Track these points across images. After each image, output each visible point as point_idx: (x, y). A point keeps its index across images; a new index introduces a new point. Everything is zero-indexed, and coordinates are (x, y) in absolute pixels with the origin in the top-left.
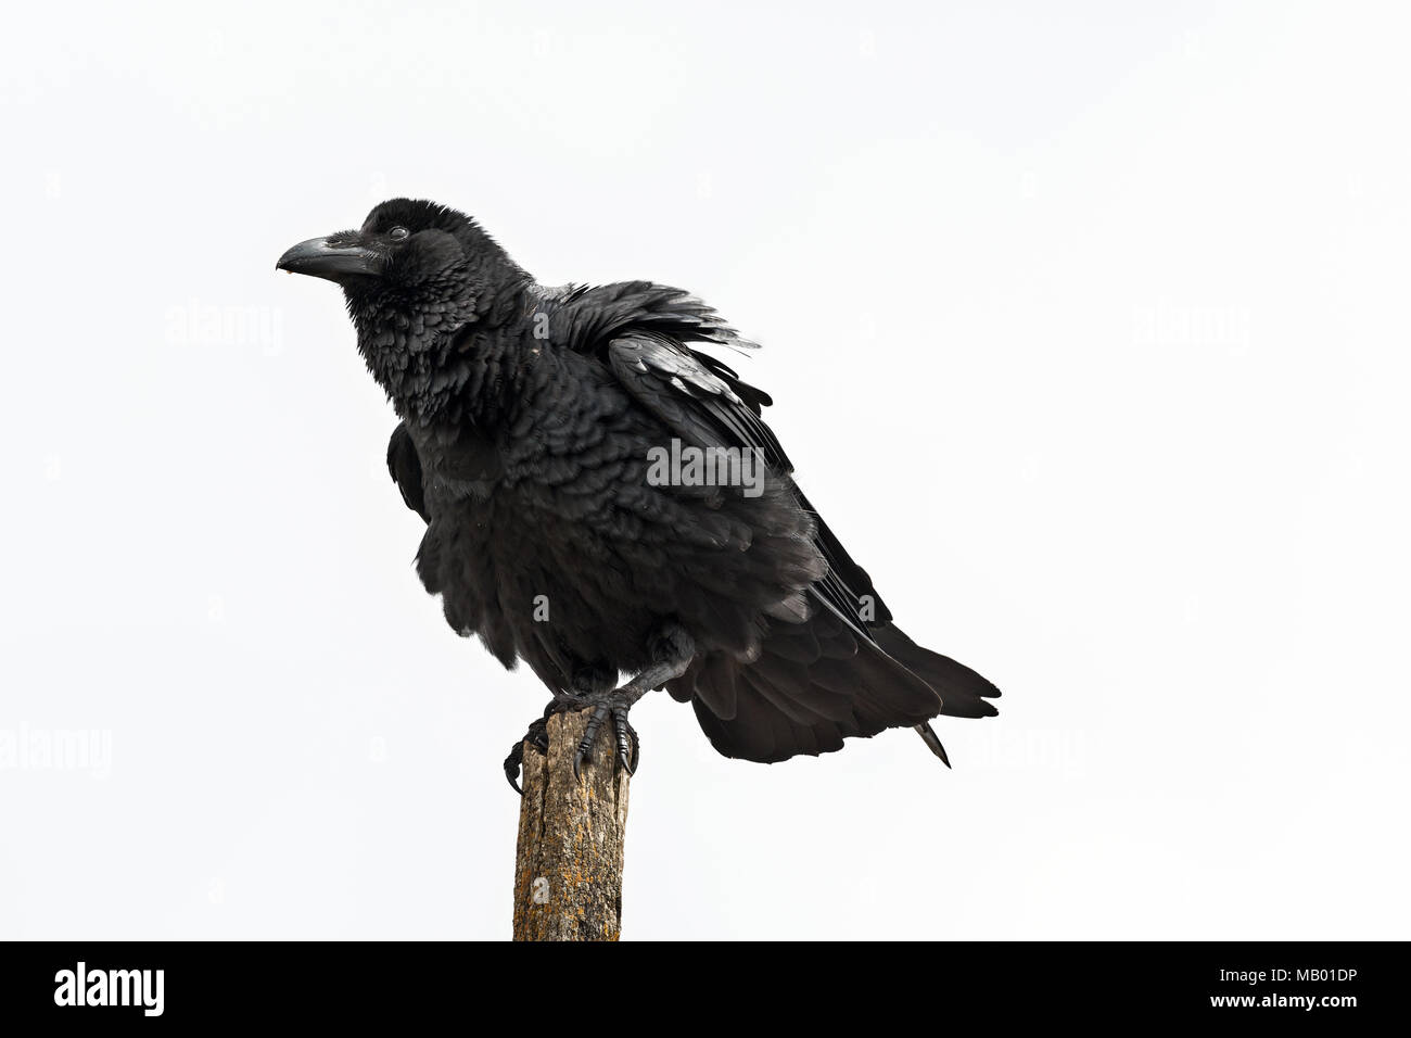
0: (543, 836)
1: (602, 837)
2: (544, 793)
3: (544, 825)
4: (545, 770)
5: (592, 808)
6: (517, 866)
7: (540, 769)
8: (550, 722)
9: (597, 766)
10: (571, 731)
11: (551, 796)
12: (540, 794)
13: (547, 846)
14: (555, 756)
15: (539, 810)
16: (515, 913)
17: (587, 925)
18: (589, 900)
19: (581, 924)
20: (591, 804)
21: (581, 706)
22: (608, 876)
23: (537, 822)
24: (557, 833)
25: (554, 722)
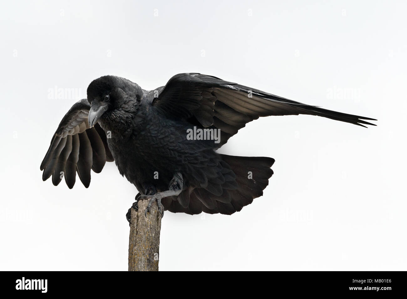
0: (137, 235)
1: (153, 235)
2: (137, 222)
3: (137, 232)
4: (138, 216)
5: (150, 227)
6: (129, 243)
7: (136, 216)
8: (139, 203)
9: (152, 215)
10: (145, 205)
11: (139, 223)
12: (136, 223)
13: (138, 237)
14: (140, 212)
15: (136, 227)
16: (129, 256)
17: (149, 260)
18: (150, 253)
19: (148, 259)
20: (150, 226)
21: (147, 198)
22: (155, 246)
23: (135, 231)
24: (141, 234)
25: (140, 202)
